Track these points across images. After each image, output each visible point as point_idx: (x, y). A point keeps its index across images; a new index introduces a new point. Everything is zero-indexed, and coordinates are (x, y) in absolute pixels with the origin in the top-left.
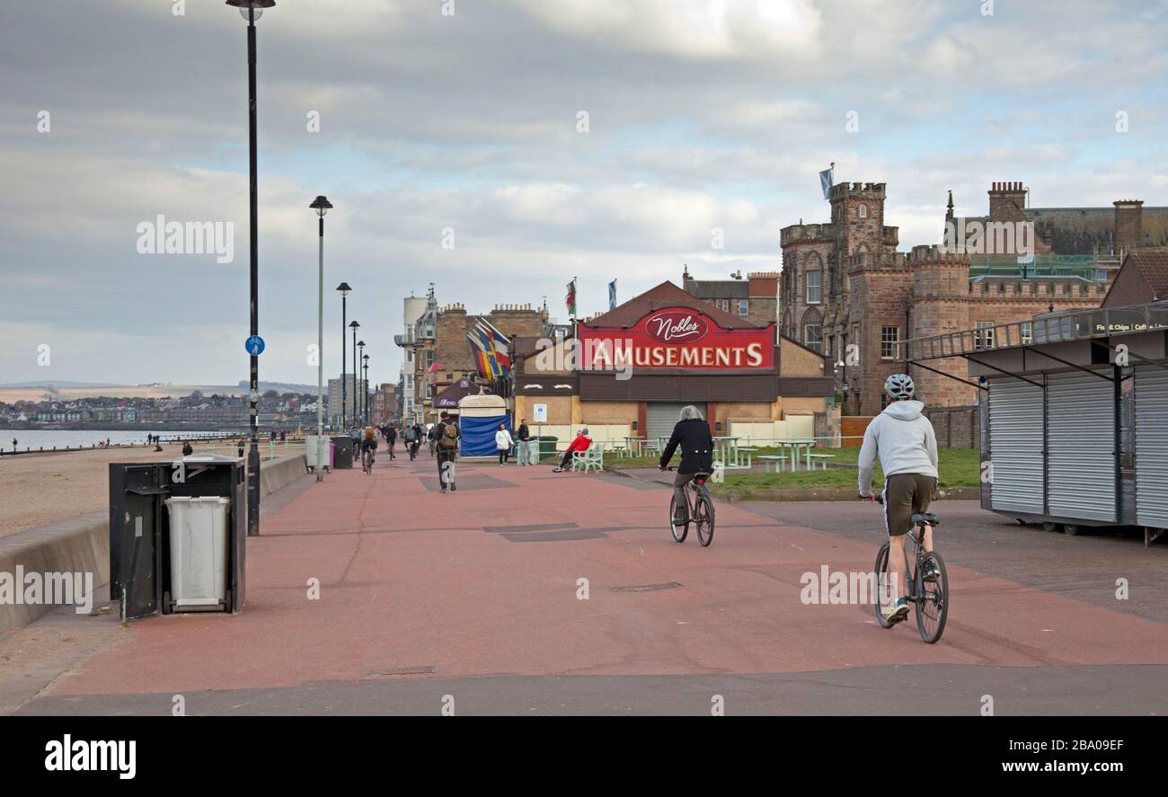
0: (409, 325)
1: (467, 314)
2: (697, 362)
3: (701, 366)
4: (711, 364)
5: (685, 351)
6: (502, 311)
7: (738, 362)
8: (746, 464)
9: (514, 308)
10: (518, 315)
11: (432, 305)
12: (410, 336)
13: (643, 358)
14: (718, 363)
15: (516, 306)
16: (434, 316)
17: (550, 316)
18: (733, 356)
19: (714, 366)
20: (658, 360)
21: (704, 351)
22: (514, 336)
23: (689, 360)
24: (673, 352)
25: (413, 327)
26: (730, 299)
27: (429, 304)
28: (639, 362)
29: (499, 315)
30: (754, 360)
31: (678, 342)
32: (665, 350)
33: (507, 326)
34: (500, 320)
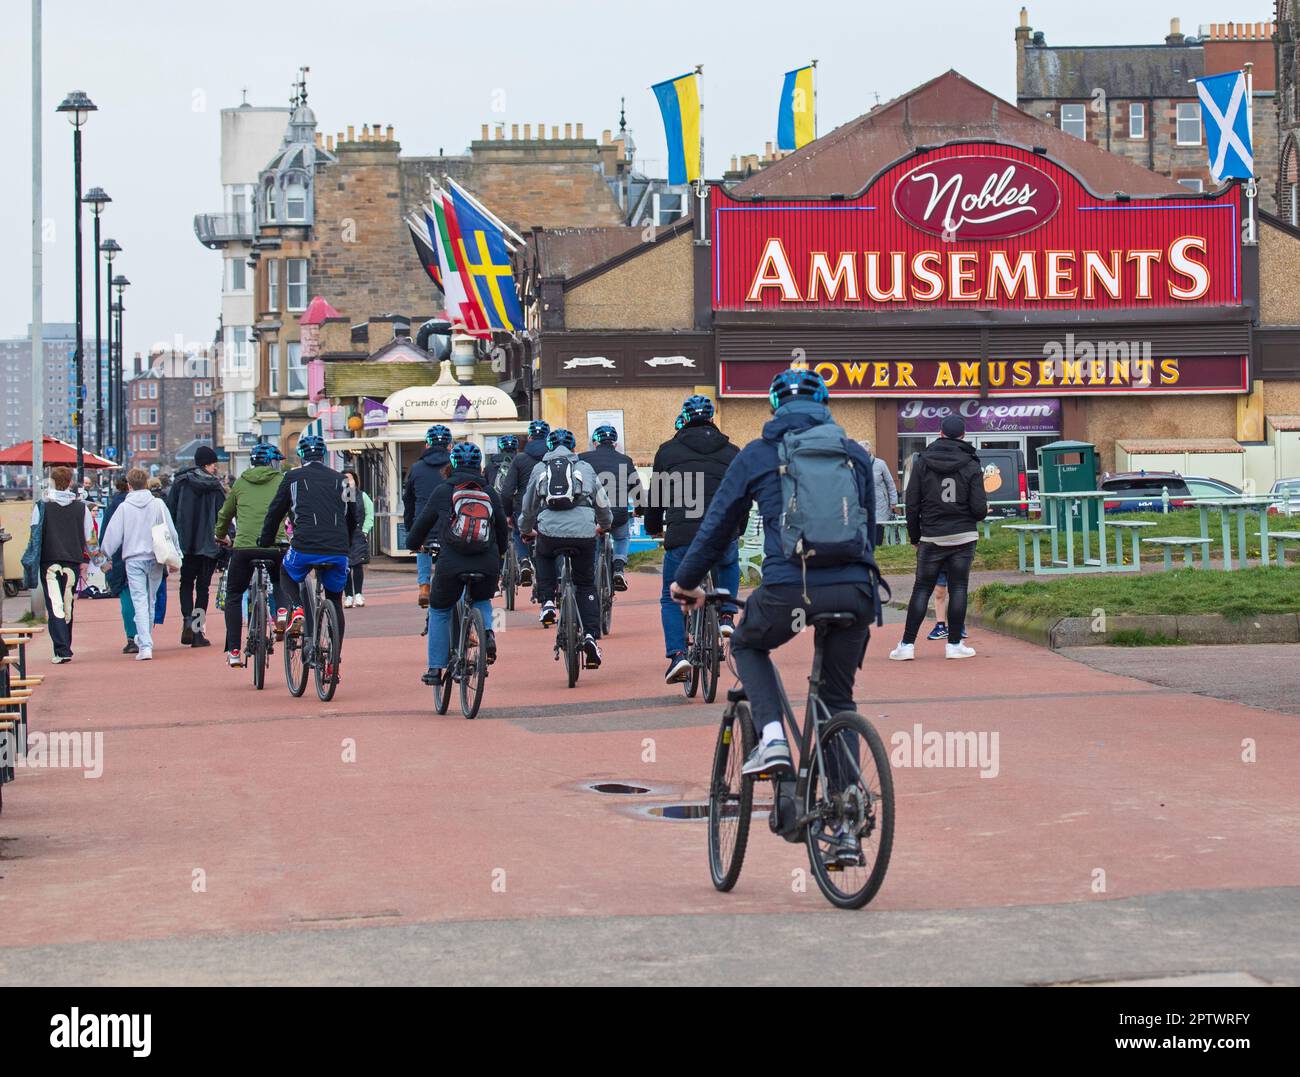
0: (235, 186)
1: (403, 154)
2: (1032, 291)
3: (1043, 301)
4: (1071, 294)
5: (999, 260)
6: (500, 145)
7: (1144, 289)
8: (1130, 561)
9: (534, 135)
10: (546, 154)
11: (303, 128)
12: (239, 218)
13: (885, 283)
14: (1089, 293)
15: (542, 127)
16: (309, 159)
17: (637, 155)
18: (1129, 271)
19: (1080, 300)
20: (926, 287)
21: (1053, 258)
22: (538, 230)
23: (1011, 285)
24: (966, 265)
25: (249, 192)
26: (1148, 100)
27: (295, 127)
28: (874, 291)
29: (493, 154)
30: (1187, 282)
31: (980, 238)
32: (946, 261)
33: (515, 187)
34: (494, 168)
